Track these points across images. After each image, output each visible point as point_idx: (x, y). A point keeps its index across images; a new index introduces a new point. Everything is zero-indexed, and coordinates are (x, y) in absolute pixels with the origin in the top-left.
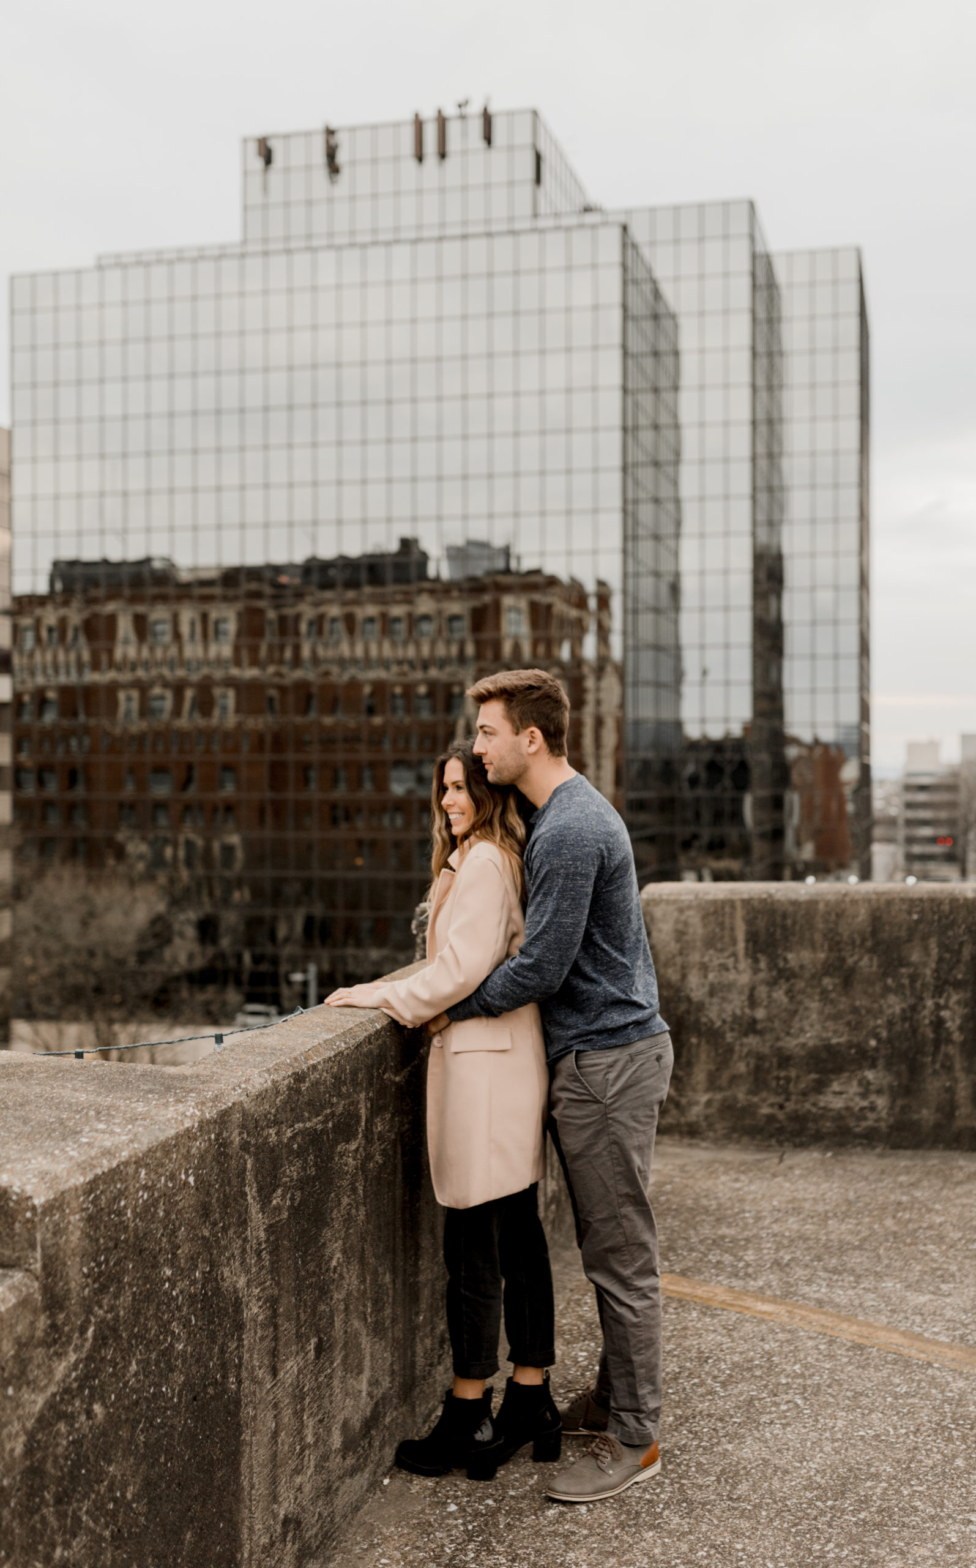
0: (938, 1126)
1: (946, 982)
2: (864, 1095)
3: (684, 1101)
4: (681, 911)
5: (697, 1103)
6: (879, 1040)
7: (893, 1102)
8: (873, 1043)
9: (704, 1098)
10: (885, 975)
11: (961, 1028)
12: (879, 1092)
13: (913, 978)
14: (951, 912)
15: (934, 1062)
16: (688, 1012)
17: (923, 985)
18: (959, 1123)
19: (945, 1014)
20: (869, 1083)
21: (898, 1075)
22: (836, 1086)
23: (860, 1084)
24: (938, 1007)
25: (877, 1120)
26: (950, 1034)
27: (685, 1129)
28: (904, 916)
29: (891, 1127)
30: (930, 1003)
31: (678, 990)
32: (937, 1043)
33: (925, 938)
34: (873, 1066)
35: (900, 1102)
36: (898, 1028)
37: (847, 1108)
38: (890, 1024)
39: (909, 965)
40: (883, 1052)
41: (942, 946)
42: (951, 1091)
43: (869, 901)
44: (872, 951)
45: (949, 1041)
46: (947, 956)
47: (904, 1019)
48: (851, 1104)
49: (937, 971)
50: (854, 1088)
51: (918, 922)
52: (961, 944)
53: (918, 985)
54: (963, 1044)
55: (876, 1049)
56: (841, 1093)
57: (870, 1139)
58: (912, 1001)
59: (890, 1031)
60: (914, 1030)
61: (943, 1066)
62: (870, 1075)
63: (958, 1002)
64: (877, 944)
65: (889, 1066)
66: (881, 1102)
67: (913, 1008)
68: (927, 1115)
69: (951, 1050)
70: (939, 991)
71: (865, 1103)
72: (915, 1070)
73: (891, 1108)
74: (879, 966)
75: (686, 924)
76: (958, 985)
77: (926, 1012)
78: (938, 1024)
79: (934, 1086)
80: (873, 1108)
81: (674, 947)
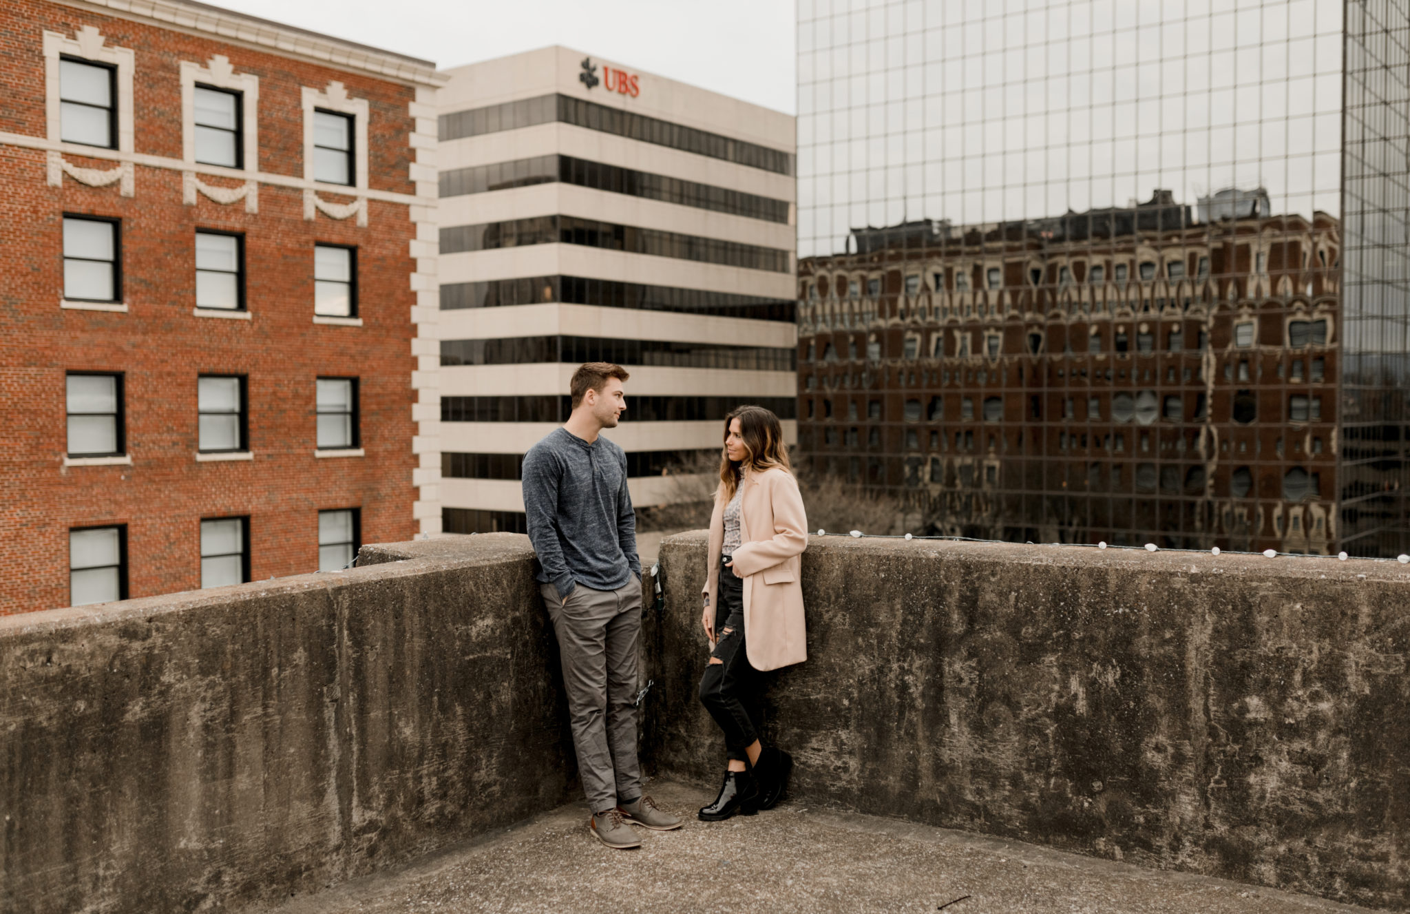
0: (903, 795)
1: (910, 646)
2: (838, 755)
3: (692, 742)
4: (689, 557)
5: (702, 745)
6: (851, 700)
7: (863, 765)
8: (846, 702)
9: (708, 742)
10: (856, 633)
11: (923, 695)
12: (851, 753)
13: (881, 638)
14: (915, 573)
15: (899, 728)
16: (696, 656)
17: (890, 646)
18: (922, 794)
19: (909, 679)
20: (843, 743)
21: (868, 737)
22: (814, 743)
23: (835, 743)
24: (904, 671)
25: (849, 782)
26: (913, 700)
27: (693, 769)
28: (872, 574)
29: (861, 790)
30: (895, 666)
31: (688, 634)
32: (902, 708)
33: (891, 599)
34: (846, 726)
35: (869, 766)
36: (867, 689)
37: (824, 766)
38: (861, 683)
39: (877, 625)
40: (855, 712)
41: (908, 609)
42: (913, 759)
43: (842, 556)
44: (845, 608)
45: (913, 707)
46: (911, 618)
47: (873, 680)
48: (828, 762)
49: (901, 633)
50: (830, 747)
51: (885, 580)
52: (924, 606)
53: (885, 646)
54: (925, 711)
55: (849, 709)
56: (819, 750)
57: (843, 798)
58: (879, 662)
59: (860, 692)
60: (882, 693)
61: (907, 733)
62: (843, 734)
63: (921, 668)
64: (850, 601)
65: (859, 727)
66: (853, 763)
67: (881, 670)
68: (893, 782)
69: (915, 717)
70: (903, 655)
71: (839, 763)
72: (882, 734)
73: (862, 771)
74: (851, 624)
75: (693, 570)
76: (920, 649)
77: (892, 675)
78: (903, 688)
79: (899, 752)
80: (846, 769)
81: (684, 592)
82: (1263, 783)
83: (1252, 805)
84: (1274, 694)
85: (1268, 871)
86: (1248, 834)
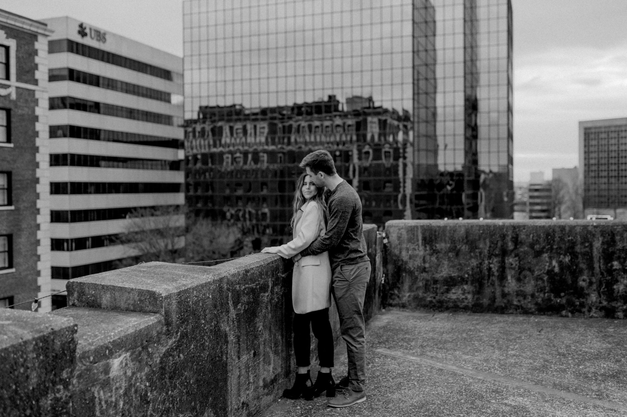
0: (489, 305)
1: (492, 254)
2: (463, 294)
3: (400, 296)
4: (399, 229)
5: (405, 296)
6: (469, 275)
7: (474, 296)
8: (466, 276)
9: (408, 295)
10: (471, 252)
11: (497, 271)
12: (469, 293)
13: (480, 253)
14: (494, 230)
15: (488, 282)
16: (402, 265)
17: (484, 255)
18: (497, 304)
19: (492, 266)
20: (465, 290)
21: (475, 287)
22: (453, 291)
23: (462, 290)
24: (489, 263)
25: (468, 303)
26: (493, 273)
27: (401, 305)
28: (477, 231)
29: (473, 305)
30: (486, 262)
31: (398, 257)
32: (489, 276)
33: (485, 239)
34: (467, 283)
35: (476, 297)
36: (475, 270)
37: (457, 298)
38: (473, 269)
39: (479, 248)
40: (470, 279)
41: (491, 242)
42: (494, 293)
43: (465, 226)
44: (466, 243)
45: (493, 275)
46: (492, 245)
47: (478, 267)
48: (459, 297)
49: (489, 250)
50: (460, 291)
51: (482, 233)
52: (498, 241)
53: (482, 255)
54: (498, 276)
55: (468, 278)
56: (455, 293)
57: (466, 309)
58: (480, 261)
59: (472, 272)
60: (481, 271)
61: (491, 284)
62: (465, 287)
63: (497, 262)
64: (468, 241)
65: (472, 284)
66: (470, 296)
67: (481, 264)
68: (485, 301)
69: (494, 278)
70: (490, 258)
71: (464, 297)
72: (481, 285)
73: (473, 299)
74: (469, 249)
75: (401, 234)
76: (496, 256)
77: (485, 265)
78: (490, 269)
79: (488, 291)
80: (466, 299)
81: (397, 242)
82: (618, 288)
83: (615, 295)
84: (622, 260)
85: (620, 314)
86: (614, 304)
